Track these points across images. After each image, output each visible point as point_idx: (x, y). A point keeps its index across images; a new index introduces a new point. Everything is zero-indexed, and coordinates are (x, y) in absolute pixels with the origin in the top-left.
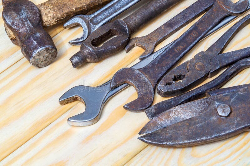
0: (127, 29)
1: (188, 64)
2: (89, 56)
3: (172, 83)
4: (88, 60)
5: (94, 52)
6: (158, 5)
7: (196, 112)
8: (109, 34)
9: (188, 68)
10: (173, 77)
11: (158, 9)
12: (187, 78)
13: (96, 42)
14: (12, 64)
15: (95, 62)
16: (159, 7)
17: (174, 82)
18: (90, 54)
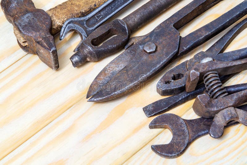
0: (126, 28)
1: (187, 64)
2: (89, 55)
3: (171, 82)
4: (88, 59)
5: (94, 51)
6: (157, 4)
7: (127, 62)
8: (109, 34)
9: (187, 67)
10: (172, 76)
11: (158, 8)
12: (186, 77)
13: (96, 41)
14: (13, 63)
15: (95, 61)
16: (158, 6)
17: (173, 81)
18: (90, 53)
